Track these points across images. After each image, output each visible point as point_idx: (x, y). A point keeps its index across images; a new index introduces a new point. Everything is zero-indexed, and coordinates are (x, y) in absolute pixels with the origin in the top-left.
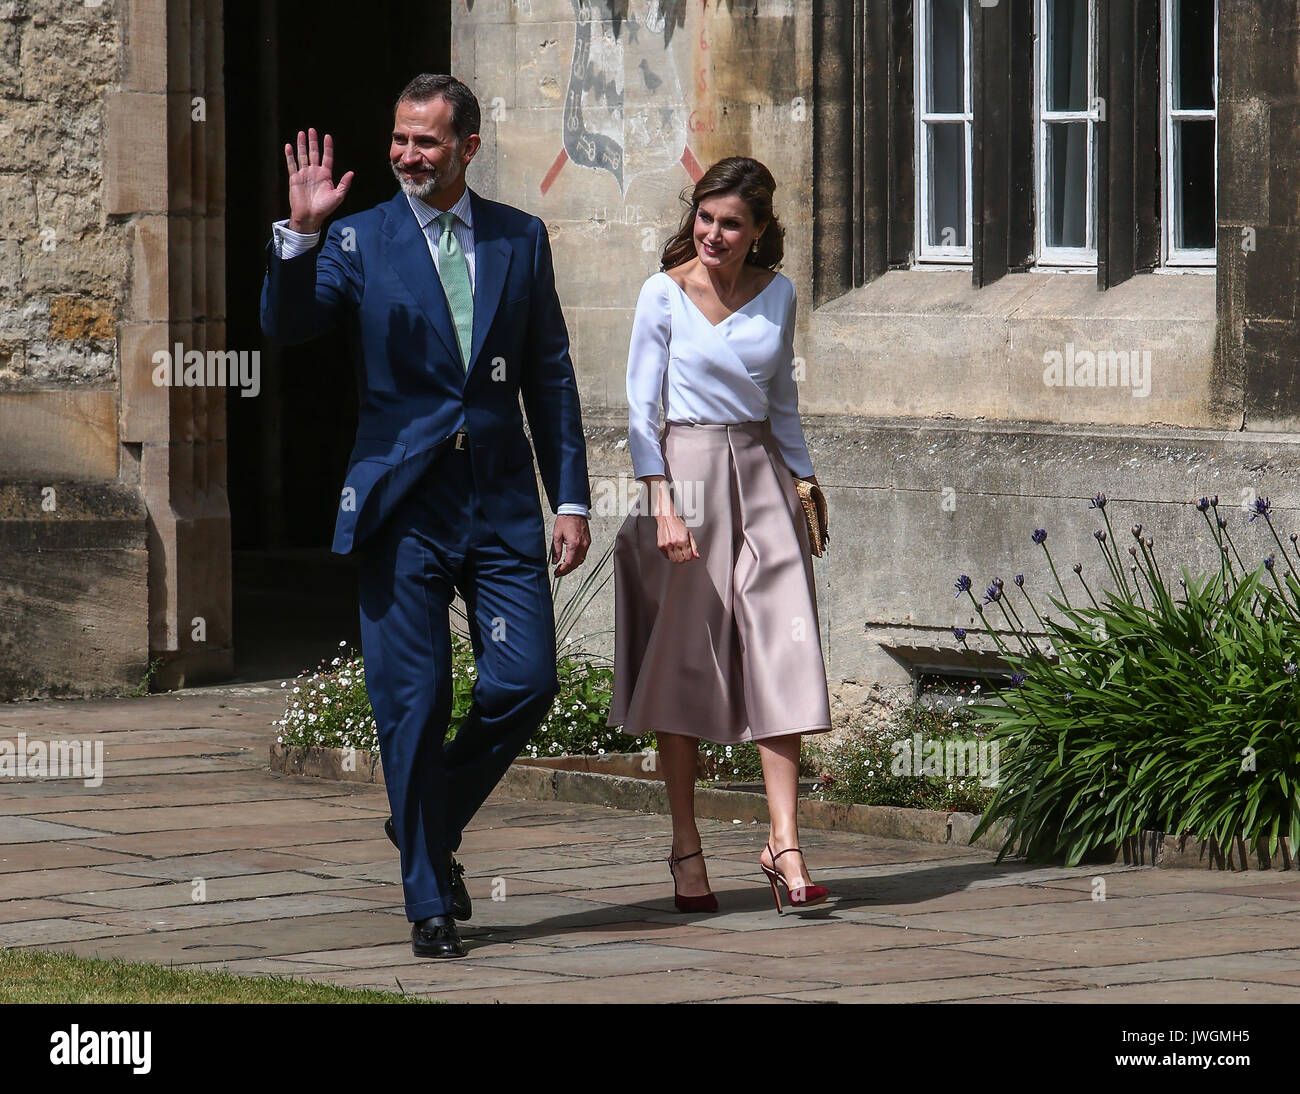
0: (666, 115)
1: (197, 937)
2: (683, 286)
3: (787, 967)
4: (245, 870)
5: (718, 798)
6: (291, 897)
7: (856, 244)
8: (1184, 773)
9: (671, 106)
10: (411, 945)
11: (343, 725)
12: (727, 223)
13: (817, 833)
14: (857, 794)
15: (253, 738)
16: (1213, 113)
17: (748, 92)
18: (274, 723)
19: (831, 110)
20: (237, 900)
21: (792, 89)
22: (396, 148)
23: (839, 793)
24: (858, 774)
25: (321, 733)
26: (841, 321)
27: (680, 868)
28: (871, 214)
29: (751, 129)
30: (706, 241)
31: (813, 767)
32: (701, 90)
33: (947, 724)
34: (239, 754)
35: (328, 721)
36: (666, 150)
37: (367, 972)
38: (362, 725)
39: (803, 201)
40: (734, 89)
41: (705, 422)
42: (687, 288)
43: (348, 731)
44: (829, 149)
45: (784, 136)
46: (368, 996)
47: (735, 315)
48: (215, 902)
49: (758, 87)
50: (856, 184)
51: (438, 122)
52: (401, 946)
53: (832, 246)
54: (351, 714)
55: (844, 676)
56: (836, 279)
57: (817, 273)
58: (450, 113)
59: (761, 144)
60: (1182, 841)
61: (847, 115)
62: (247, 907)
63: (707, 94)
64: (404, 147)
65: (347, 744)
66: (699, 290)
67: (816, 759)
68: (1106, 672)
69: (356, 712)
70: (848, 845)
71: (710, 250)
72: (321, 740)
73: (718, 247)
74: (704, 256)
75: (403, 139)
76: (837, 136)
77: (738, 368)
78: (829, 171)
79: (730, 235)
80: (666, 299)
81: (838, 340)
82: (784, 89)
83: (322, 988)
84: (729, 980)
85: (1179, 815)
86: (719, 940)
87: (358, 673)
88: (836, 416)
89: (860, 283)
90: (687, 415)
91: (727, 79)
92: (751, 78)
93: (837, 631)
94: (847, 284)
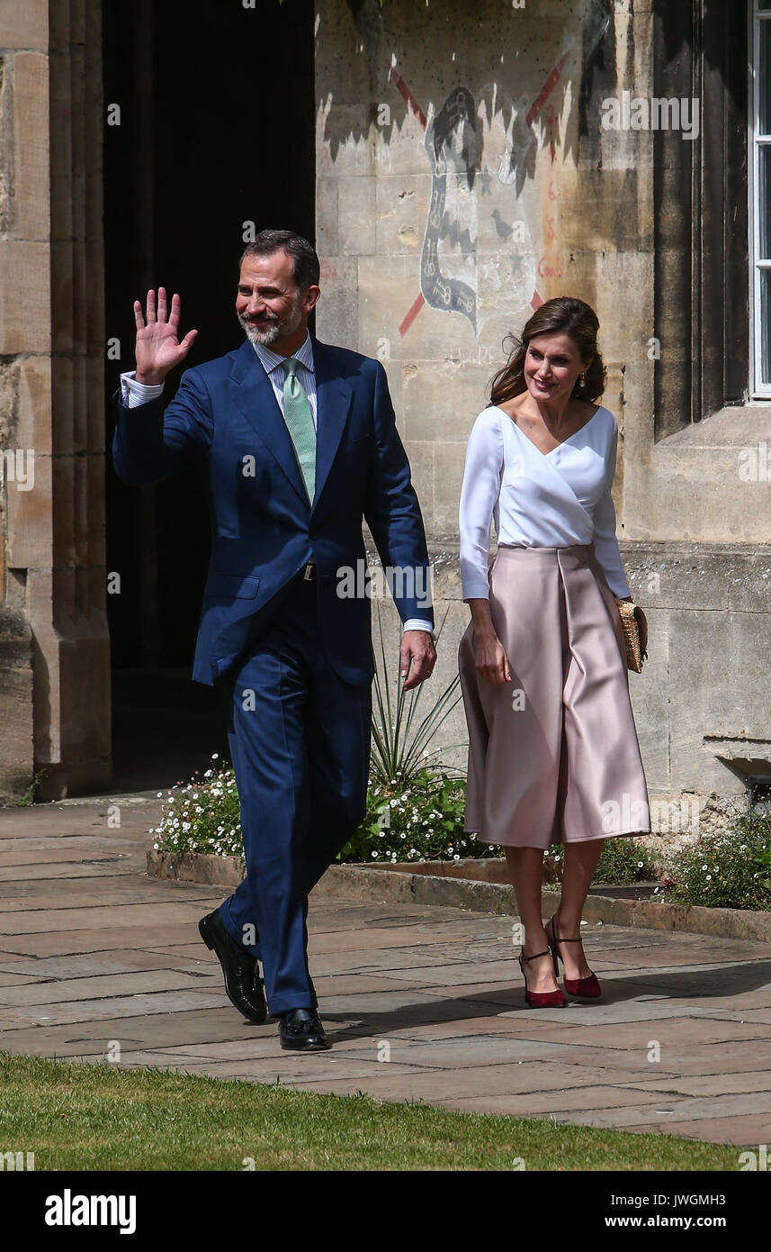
0: (517, 261)
1: (78, 1031)
2: (514, 418)
4: (124, 969)
6: (167, 994)
7: (694, 382)
9: (521, 253)
10: (278, 1039)
11: (215, 833)
12: (556, 360)
13: (658, 933)
14: (697, 894)
15: (132, 846)
17: (593, 240)
18: (151, 831)
19: (671, 257)
20: (117, 996)
21: (634, 238)
22: (241, 299)
23: (679, 895)
24: (697, 878)
25: (195, 840)
26: (680, 454)
27: (530, 967)
28: (708, 354)
29: (596, 275)
30: (536, 377)
31: (655, 872)
32: (549, 238)
34: (117, 860)
35: (201, 829)
36: (518, 295)
37: (235, 1064)
38: (232, 832)
39: (645, 341)
40: (580, 237)
41: (536, 545)
42: (519, 420)
43: (219, 838)
44: (669, 292)
45: (626, 280)
46: (239, 1086)
47: (563, 445)
48: (95, 999)
49: (603, 235)
50: (694, 326)
51: (281, 274)
52: (269, 1039)
53: (671, 384)
54: (223, 822)
55: (683, 786)
56: (676, 414)
57: (658, 409)
58: (291, 265)
59: (605, 289)
61: (685, 261)
62: (125, 1003)
63: (555, 242)
64: (248, 298)
65: (219, 851)
66: (529, 423)
67: (657, 864)
69: (227, 820)
70: (687, 945)
71: (540, 385)
72: (194, 847)
73: (548, 383)
74: (534, 391)
75: (248, 291)
76: (676, 282)
77: (566, 493)
78: (668, 313)
79: (559, 371)
80: (498, 431)
81: (677, 472)
82: (627, 236)
83: (196, 1078)
84: (576, 1070)
86: (568, 1034)
87: (229, 784)
88: (676, 542)
89: (697, 420)
90: (520, 538)
91: (574, 227)
92: (597, 228)
93: (676, 745)
94: (686, 420)
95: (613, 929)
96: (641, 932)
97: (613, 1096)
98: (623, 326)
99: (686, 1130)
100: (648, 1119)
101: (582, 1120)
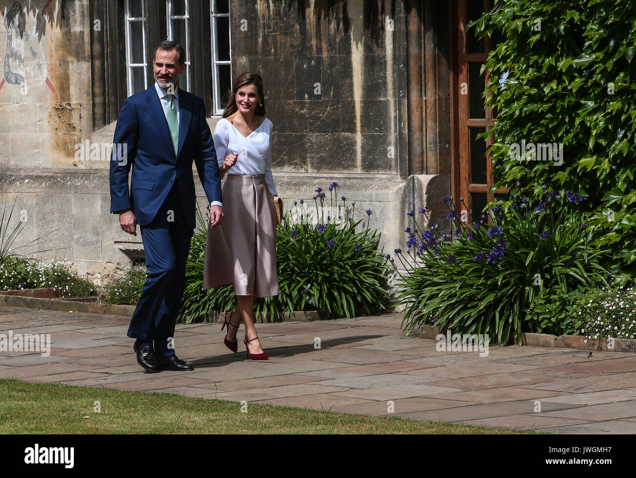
0: (40, 66)
3: (91, 361)
5: (64, 303)
7: (107, 110)
8: (227, 290)
9: (41, 63)
12: (251, 95)
13: (99, 315)
14: (113, 301)
16: (230, 62)
17: (68, 57)
19: (97, 63)
21: (84, 56)
23: (106, 301)
24: (113, 294)
26: (103, 136)
28: (112, 99)
29: (69, 71)
31: (97, 292)
32: (51, 57)
33: (144, 276)
36: (40, 78)
39: (88, 95)
40: (63, 56)
41: (244, 174)
44: (97, 77)
45: (81, 72)
49: (72, 55)
50: (107, 89)
53: (99, 110)
55: (107, 260)
56: (101, 121)
57: (94, 120)
59: (73, 76)
60: (226, 314)
61: (103, 64)
63: (54, 58)
67: (98, 289)
68: (199, 256)
70: (110, 319)
73: (248, 105)
76: (99, 72)
77: (256, 153)
78: (97, 84)
79: (252, 100)
80: (227, 128)
82: (81, 56)
84: (70, 366)
85: (225, 305)
86: (66, 352)
88: (102, 169)
89: (109, 123)
91: (61, 53)
92: (69, 52)
93: (104, 244)
94: (105, 123)
95: (82, 314)
96: (93, 314)
97: (84, 375)
98: (80, 89)
99: (113, 386)
100: (99, 383)
101: (74, 384)
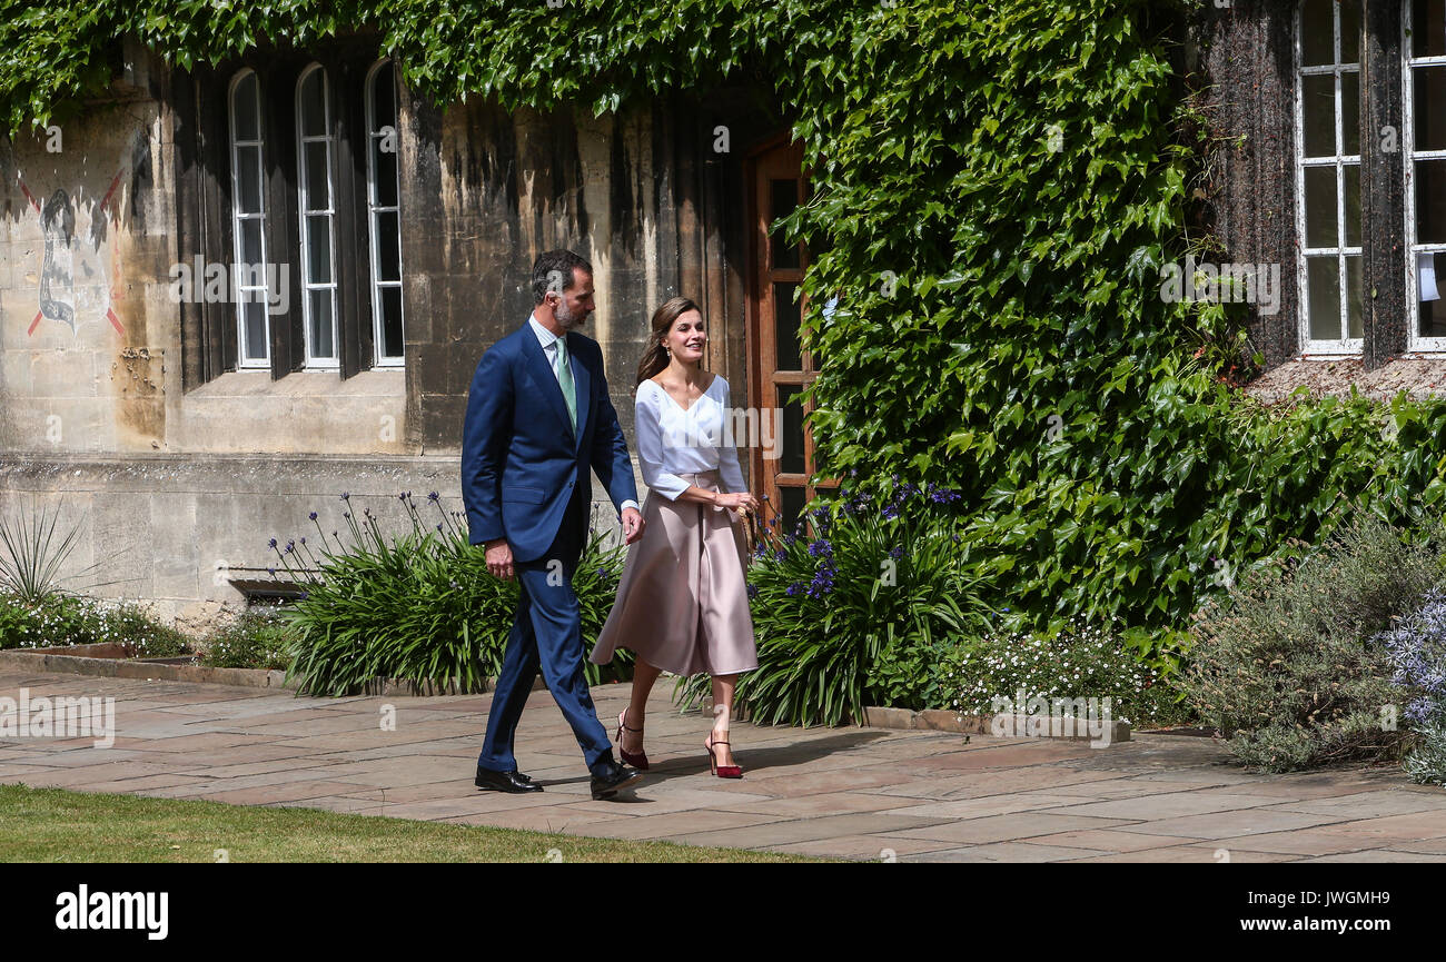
0: (97, 290)
3: (181, 757)
5: (138, 666)
7: (206, 359)
8: (398, 644)
9: (100, 285)
13: (195, 683)
14: (216, 662)
16: (400, 283)
17: (143, 276)
23: (207, 662)
24: (217, 651)
26: (199, 401)
28: (213, 342)
29: (145, 297)
31: (191, 648)
32: (116, 275)
33: (266, 622)
36: (98, 309)
39: (176, 335)
40: (135, 275)
45: (165, 300)
49: (148, 273)
50: (205, 325)
53: (192, 360)
55: (207, 598)
56: (196, 378)
57: (184, 375)
59: (151, 305)
60: (397, 681)
63: (120, 279)
67: (192, 644)
68: (353, 590)
70: (212, 690)
78: (189, 319)
81: (198, 411)
82: (163, 276)
84: (149, 766)
85: (395, 667)
86: (144, 744)
89: (209, 381)
91: (131, 269)
92: (144, 269)
93: (202, 573)
94: (202, 381)
95: (167, 682)
96: (184, 684)
97: (173, 780)
98: (162, 327)
99: (217, 798)
100: (194, 792)
101: (154, 794)
